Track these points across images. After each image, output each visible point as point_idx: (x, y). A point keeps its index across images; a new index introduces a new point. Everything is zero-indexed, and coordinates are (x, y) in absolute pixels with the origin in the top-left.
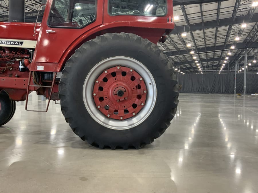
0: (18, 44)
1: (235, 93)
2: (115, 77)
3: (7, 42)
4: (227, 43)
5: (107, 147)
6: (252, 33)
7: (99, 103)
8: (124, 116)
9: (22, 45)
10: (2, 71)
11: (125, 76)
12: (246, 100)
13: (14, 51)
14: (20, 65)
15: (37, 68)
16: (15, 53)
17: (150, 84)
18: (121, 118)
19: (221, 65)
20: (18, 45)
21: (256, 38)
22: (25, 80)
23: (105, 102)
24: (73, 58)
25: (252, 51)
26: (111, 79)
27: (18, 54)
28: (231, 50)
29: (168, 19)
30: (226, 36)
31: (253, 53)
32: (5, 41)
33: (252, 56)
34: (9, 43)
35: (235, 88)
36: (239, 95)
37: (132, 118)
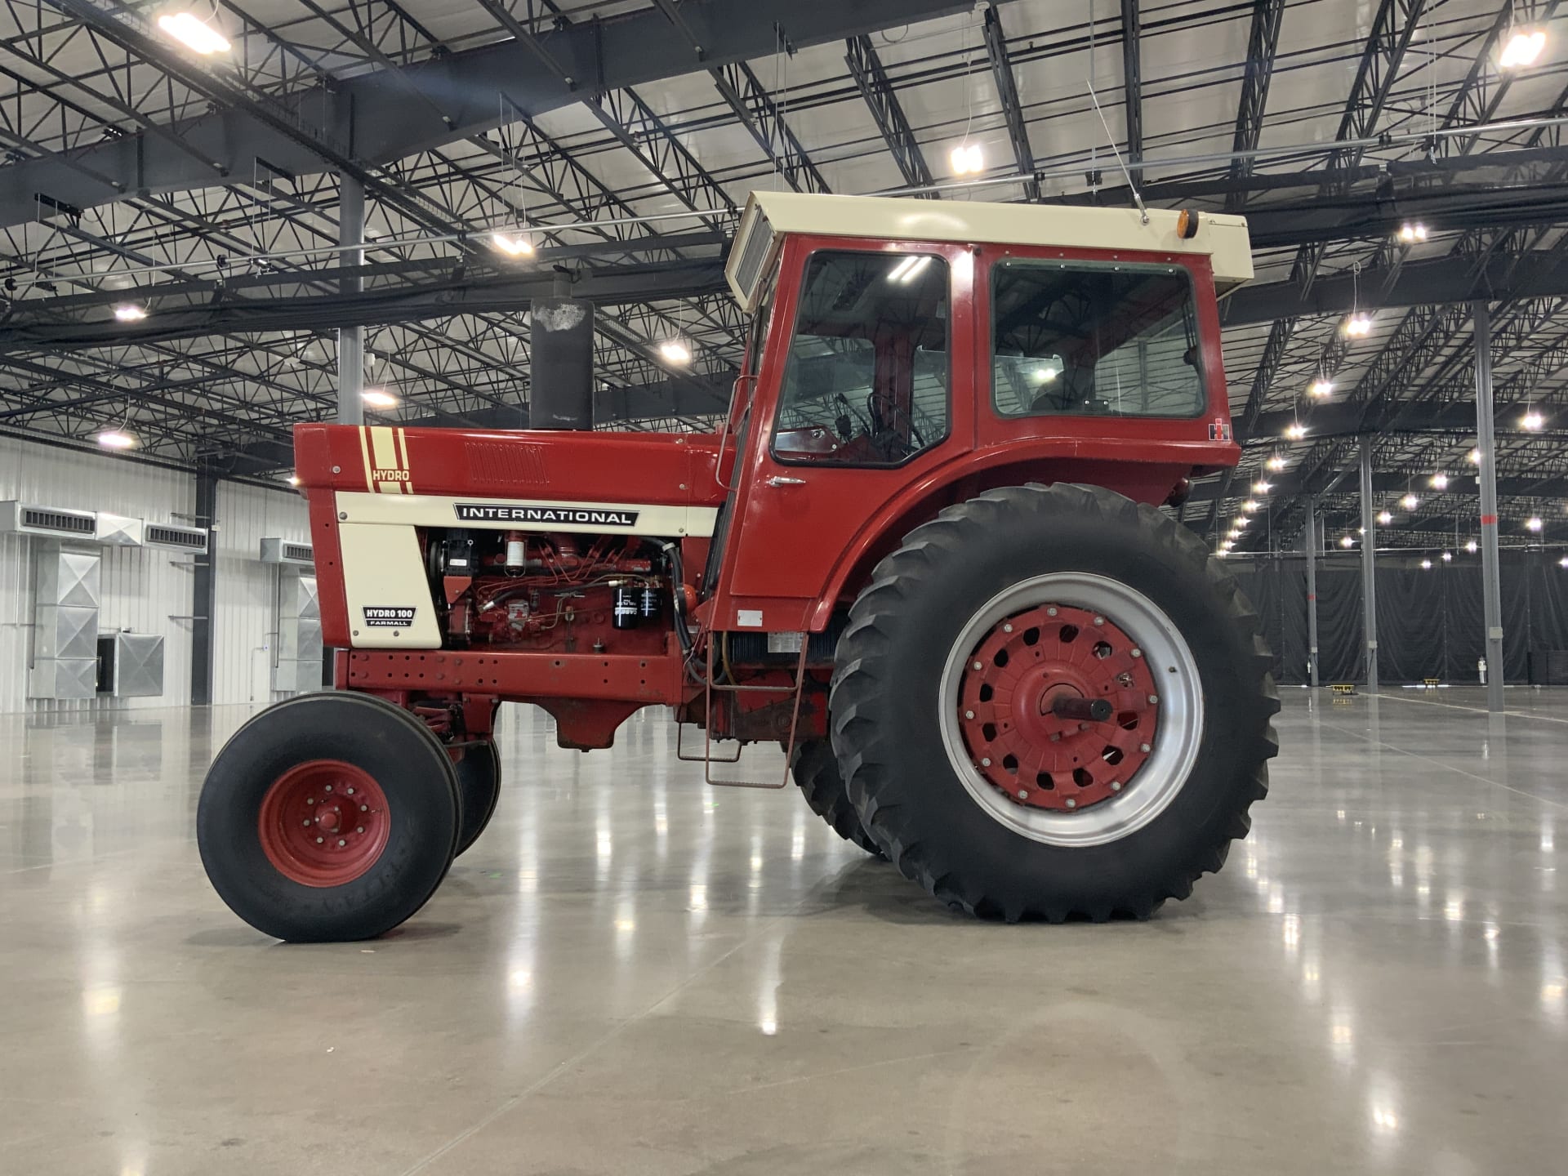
0: (618, 521)
1: (1315, 679)
2: (1034, 649)
3: (575, 512)
4: (1264, 407)
5: (1033, 916)
6: (1391, 355)
7: (987, 746)
8: (1078, 795)
9: (633, 524)
10: (543, 628)
11: (1073, 642)
12: (1382, 717)
13: (597, 549)
14: (620, 603)
15: (736, 618)
16: (601, 556)
17: (1173, 670)
18: (1071, 803)
19: (1225, 524)
20: (621, 524)
21: (1417, 382)
22: (643, 665)
23: (1005, 743)
24: (901, 583)
25: (1395, 446)
26: (1021, 657)
27: (610, 561)
28: (1285, 446)
29: (1212, 427)
30: (1254, 375)
31: (1400, 457)
32: (569, 511)
33: (1391, 470)
34: (583, 517)
35: (1314, 650)
36: (1343, 694)
37: (1112, 802)
